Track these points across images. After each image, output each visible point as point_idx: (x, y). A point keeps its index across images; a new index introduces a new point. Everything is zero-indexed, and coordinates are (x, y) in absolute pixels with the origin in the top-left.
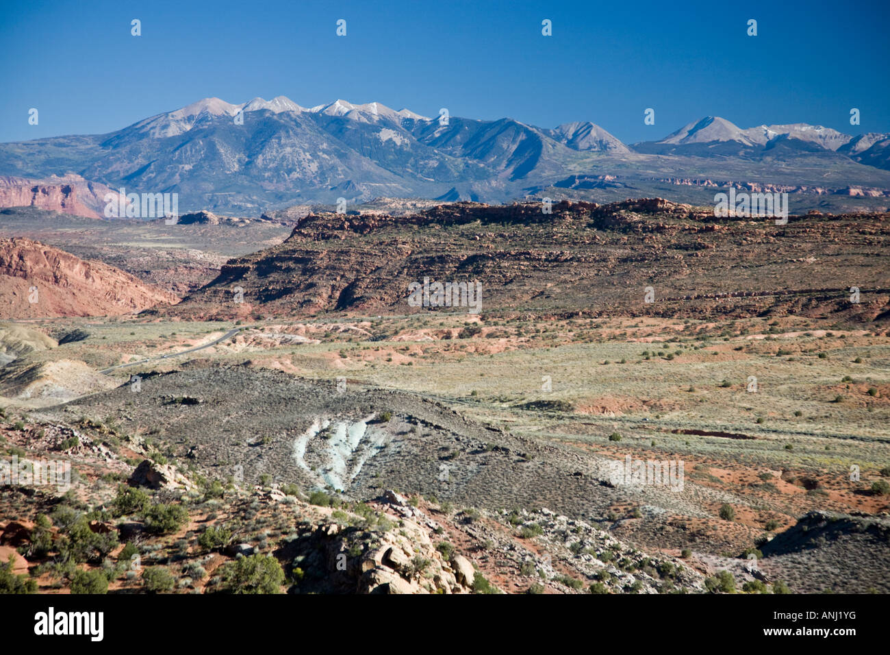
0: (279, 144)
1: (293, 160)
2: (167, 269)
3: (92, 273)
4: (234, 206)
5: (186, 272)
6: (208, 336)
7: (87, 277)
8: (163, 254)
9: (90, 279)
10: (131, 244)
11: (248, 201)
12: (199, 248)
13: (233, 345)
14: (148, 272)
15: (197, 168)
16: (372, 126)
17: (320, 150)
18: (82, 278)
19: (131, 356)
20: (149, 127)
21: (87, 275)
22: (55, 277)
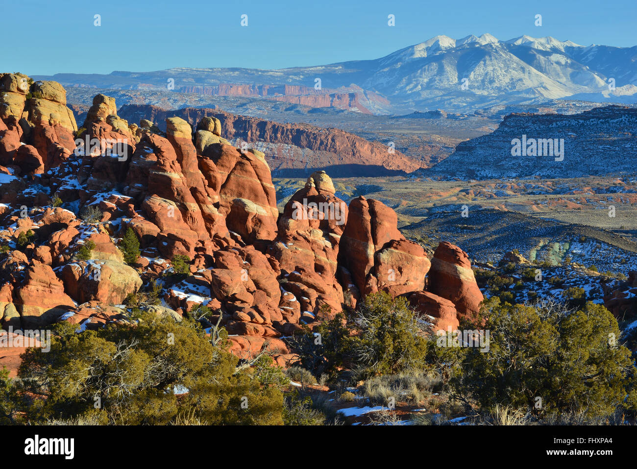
0: (484, 64)
1: (494, 75)
2: (419, 147)
3: (375, 149)
4: (454, 106)
5: (430, 149)
6: (452, 190)
7: (372, 153)
8: (415, 137)
9: (374, 154)
10: (394, 131)
11: (464, 102)
12: (437, 134)
13: (467, 196)
14: (406, 149)
15: (431, 81)
16: (546, 52)
17: (511, 68)
18: (369, 152)
19: (407, 202)
20: (402, 54)
21: (372, 151)
22: (354, 152)
